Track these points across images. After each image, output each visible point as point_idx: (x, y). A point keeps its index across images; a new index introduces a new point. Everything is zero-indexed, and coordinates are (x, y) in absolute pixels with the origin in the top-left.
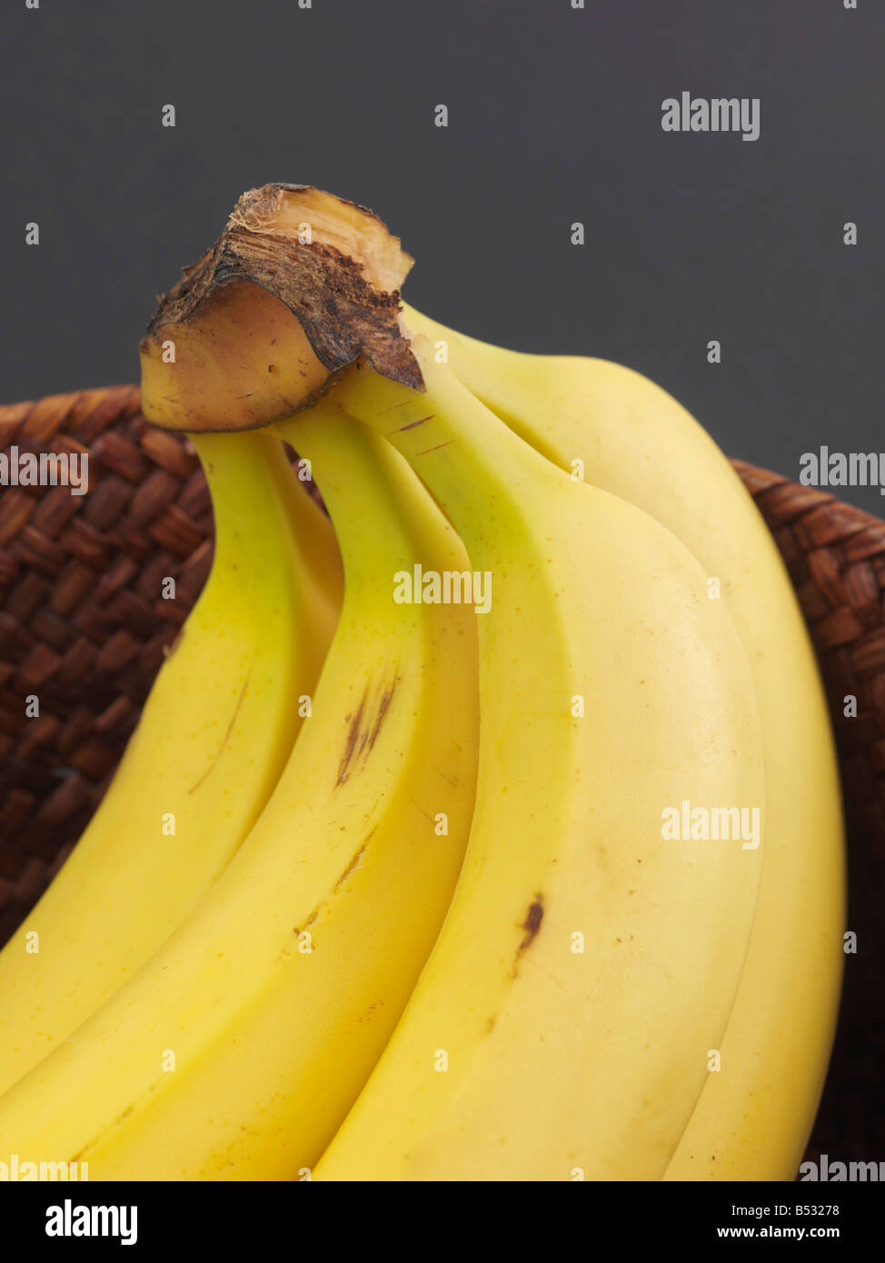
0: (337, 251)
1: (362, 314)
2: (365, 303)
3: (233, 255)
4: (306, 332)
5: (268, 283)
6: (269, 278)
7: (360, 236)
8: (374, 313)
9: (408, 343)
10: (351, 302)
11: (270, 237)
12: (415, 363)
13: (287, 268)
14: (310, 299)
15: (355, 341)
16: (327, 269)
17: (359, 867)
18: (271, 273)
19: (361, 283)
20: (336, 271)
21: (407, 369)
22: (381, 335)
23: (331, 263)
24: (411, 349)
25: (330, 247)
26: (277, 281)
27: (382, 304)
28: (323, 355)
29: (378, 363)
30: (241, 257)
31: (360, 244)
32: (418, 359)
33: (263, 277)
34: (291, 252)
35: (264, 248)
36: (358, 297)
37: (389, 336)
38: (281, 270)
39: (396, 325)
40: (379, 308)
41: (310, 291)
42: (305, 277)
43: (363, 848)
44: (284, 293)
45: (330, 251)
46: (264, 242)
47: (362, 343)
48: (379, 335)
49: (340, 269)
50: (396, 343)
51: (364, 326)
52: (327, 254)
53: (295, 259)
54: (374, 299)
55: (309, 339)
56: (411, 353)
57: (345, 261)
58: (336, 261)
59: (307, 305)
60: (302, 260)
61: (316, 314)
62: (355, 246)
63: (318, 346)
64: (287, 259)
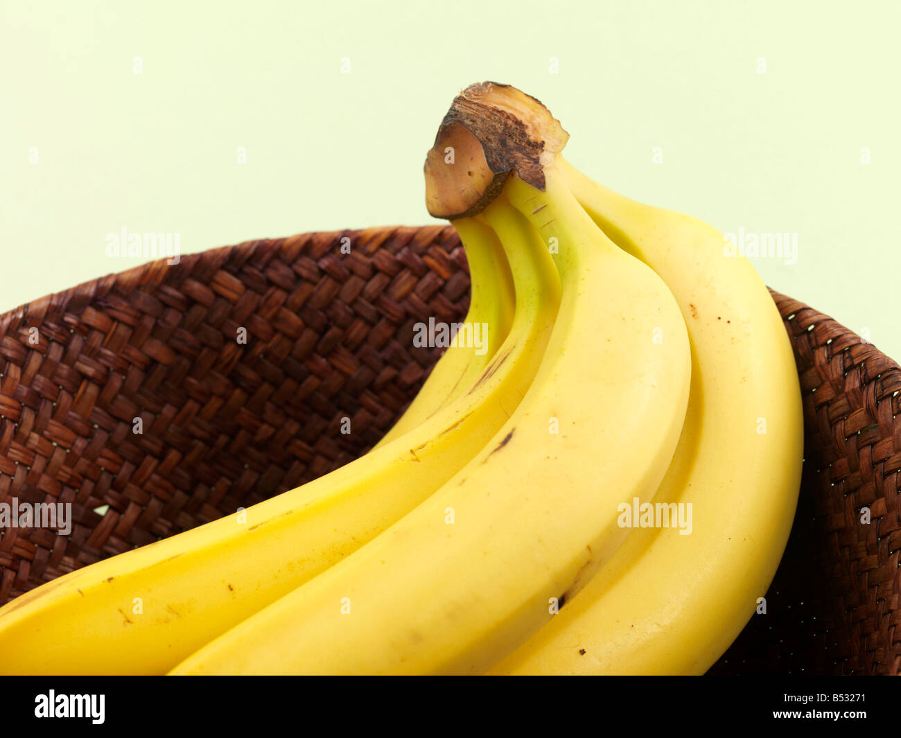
0: (515, 118)
1: (520, 149)
2: (523, 144)
3: (455, 110)
4: (485, 152)
5: (469, 125)
6: (471, 123)
7: (532, 113)
8: (527, 150)
9: (543, 167)
10: (516, 143)
11: (478, 105)
12: (543, 177)
13: (483, 120)
14: (492, 137)
15: (512, 161)
16: (506, 125)
17: (458, 428)
18: (473, 121)
19: (524, 134)
20: (511, 126)
21: (538, 179)
22: (527, 161)
23: (510, 122)
24: (543, 170)
25: (511, 114)
26: (475, 125)
27: (533, 146)
28: (491, 165)
29: (522, 174)
30: (458, 111)
31: (532, 118)
32: (545, 175)
33: (468, 122)
34: (488, 113)
35: (473, 109)
36: (520, 141)
37: (532, 162)
38: (479, 121)
39: (538, 158)
40: (531, 148)
41: (493, 133)
42: (492, 126)
43: (463, 420)
44: (477, 132)
45: (511, 117)
46: (473, 106)
47: (516, 163)
48: (526, 160)
49: (514, 126)
50: (535, 166)
51: (519, 155)
52: (508, 117)
53: (489, 117)
54: (529, 143)
55: (486, 156)
56: (542, 172)
57: (519, 123)
58: (513, 121)
59: (489, 140)
60: (493, 118)
61: (494, 145)
62: (528, 118)
63: (490, 160)
64: (485, 116)
